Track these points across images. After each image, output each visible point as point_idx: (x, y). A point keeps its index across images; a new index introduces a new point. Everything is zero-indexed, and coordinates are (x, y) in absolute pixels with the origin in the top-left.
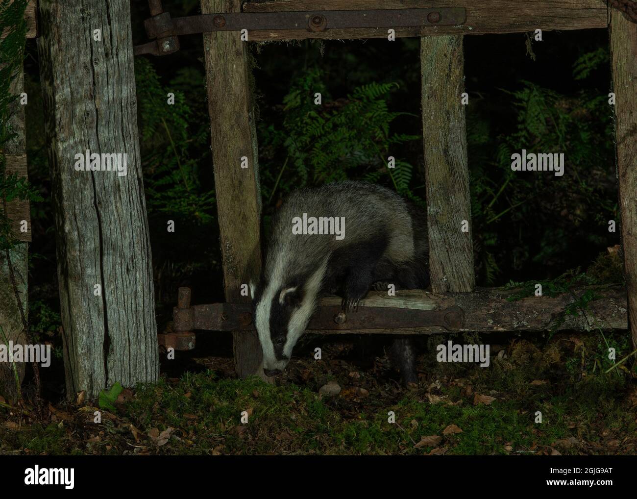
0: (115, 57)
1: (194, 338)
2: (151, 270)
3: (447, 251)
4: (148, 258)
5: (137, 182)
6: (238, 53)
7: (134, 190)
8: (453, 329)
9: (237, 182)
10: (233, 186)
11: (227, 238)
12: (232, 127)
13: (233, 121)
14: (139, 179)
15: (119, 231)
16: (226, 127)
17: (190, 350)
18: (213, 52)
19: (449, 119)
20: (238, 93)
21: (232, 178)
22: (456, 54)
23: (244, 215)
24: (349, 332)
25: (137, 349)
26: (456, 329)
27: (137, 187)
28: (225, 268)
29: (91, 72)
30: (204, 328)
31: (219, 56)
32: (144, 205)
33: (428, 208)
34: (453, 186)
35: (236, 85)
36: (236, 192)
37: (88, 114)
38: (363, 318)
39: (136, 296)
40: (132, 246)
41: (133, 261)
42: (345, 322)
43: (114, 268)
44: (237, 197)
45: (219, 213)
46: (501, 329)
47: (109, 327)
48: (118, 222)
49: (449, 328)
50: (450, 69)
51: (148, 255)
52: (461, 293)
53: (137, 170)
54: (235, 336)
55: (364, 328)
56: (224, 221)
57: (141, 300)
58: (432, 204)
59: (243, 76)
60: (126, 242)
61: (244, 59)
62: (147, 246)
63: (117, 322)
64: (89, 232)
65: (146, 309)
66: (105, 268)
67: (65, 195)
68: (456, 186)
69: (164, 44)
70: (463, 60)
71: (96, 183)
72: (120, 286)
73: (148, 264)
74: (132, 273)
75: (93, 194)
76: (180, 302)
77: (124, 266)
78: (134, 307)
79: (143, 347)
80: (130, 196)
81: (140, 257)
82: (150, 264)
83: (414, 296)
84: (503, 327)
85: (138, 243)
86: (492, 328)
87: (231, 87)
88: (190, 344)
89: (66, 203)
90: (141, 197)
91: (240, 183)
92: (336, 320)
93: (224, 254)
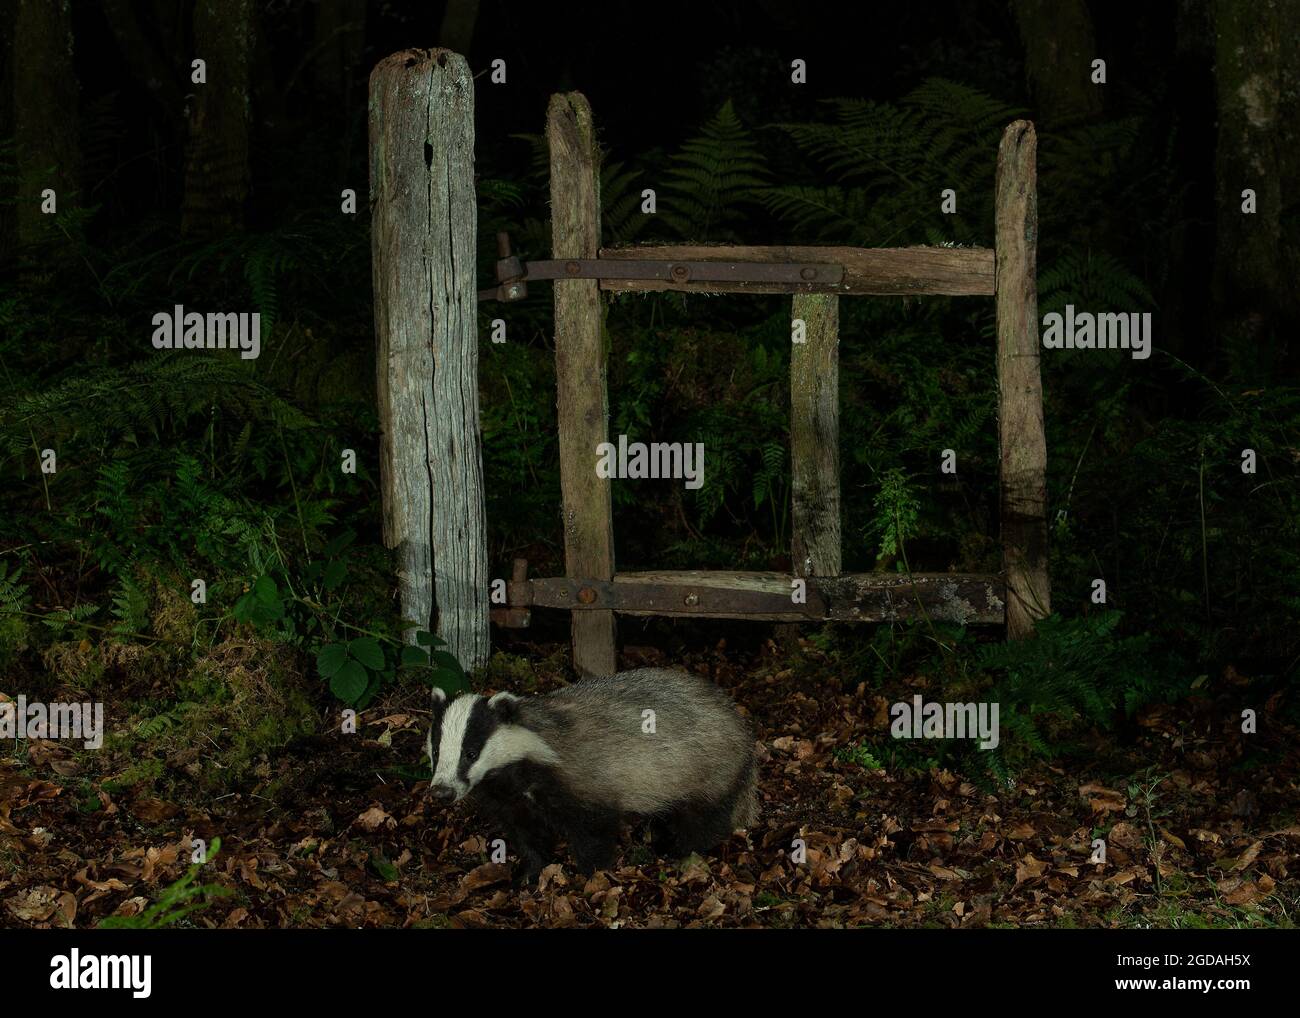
0: (456, 302)
1: (529, 615)
2: (485, 539)
3: (813, 531)
4: (483, 524)
5: (473, 439)
6: (592, 303)
7: (470, 449)
8: (815, 617)
9: (583, 445)
10: (579, 449)
11: (570, 505)
12: (581, 384)
13: (583, 378)
14: (476, 437)
15: (452, 493)
16: (574, 383)
17: (523, 629)
18: (564, 300)
19: (820, 385)
20: (590, 345)
21: (579, 440)
22: (832, 315)
23: (590, 481)
24: (701, 615)
25: (466, 624)
26: (819, 617)
27: (474, 446)
28: (566, 538)
29: (430, 316)
30: (540, 604)
31: (571, 305)
32: (481, 465)
33: (794, 482)
34: (822, 460)
35: (588, 338)
36: (583, 455)
37: (424, 363)
38: (717, 600)
39: (468, 566)
40: (466, 510)
41: (465, 527)
42: (698, 604)
43: (445, 534)
44: (583, 461)
45: (563, 478)
46: (868, 619)
47: (437, 598)
48: (451, 483)
49: (811, 616)
50: (823, 330)
51: (483, 521)
52: (825, 577)
53: (475, 427)
54: (577, 616)
55: (718, 612)
56: (567, 486)
57: (473, 571)
58: (798, 478)
59: (596, 328)
60: (460, 506)
61: (598, 309)
62: (482, 511)
63: (446, 594)
64: (419, 493)
65: (478, 581)
66: (434, 534)
67: (394, 452)
68: (826, 459)
69: (511, 290)
70: (838, 321)
71: (429, 440)
72: (450, 554)
73: (482, 531)
74: (464, 539)
75: (425, 451)
76: (515, 574)
77: (456, 533)
78: (464, 577)
79: (473, 622)
80: (466, 454)
81: (473, 522)
82: (485, 531)
83: (774, 579)
84: (870, 616)
85: (472, 508)
86: (858, 617)
87: (581, 340)
88: (525, 622)
89: (395, 460)
90: (477, 457)
91: (588, 445)
92: (687, 602)
93: (566, 523)
